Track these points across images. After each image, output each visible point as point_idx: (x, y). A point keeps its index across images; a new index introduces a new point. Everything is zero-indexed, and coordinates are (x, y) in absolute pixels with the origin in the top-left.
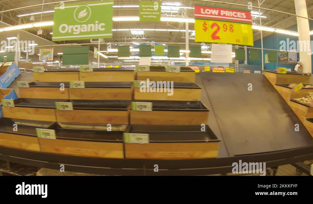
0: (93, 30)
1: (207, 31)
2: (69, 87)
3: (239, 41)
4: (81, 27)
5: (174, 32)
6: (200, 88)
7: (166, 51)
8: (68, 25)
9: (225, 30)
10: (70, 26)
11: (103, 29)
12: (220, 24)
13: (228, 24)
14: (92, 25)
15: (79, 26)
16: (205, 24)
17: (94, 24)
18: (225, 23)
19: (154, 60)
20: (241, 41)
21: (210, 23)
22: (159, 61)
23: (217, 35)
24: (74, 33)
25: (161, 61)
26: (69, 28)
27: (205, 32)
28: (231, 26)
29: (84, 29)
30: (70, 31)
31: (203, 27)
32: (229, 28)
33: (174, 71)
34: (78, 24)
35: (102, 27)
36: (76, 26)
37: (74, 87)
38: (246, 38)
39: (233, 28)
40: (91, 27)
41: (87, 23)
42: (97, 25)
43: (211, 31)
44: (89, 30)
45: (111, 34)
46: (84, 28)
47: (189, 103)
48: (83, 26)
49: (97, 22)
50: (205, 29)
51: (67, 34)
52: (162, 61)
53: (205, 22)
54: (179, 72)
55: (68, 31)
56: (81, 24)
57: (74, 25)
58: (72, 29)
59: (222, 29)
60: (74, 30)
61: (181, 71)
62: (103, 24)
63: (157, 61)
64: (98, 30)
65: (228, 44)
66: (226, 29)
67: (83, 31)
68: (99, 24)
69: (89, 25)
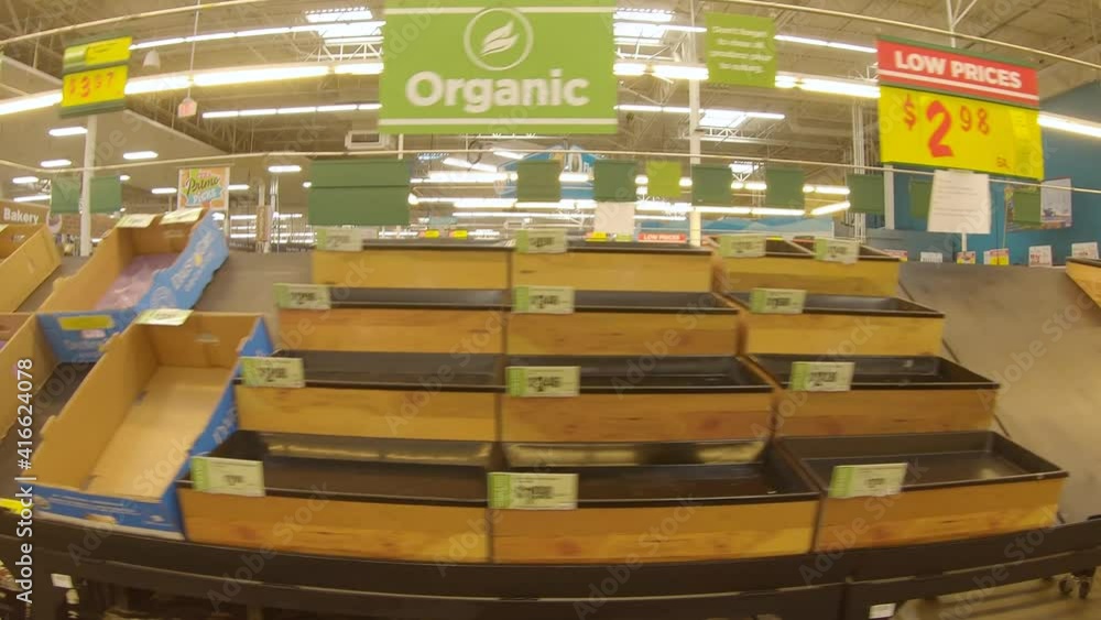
0: (542, 101)
1: (916, 127)
2: (508, 309)
3: (1003, 163)
4: (496, 89)
5: (641, 114)
6: (941, 316)
7: (686, 182)
8: (445, 78)
9: (966, 125)
10: (450, 82)
11: (582, 101)
12: (952, 105)
13: (973, 106)
14: (540, 83)
15: (486, 84)
16: (908, 104)
17: (549, 79)
18: (964, 104)
19: (557, 212)
20: (1011, 161)
21: (924, 100)
22: (576, 216)
23: (945, 141)
24: (469, 109)
25: (583, 216)
26: (446, 89)
27: (910, 128)
28: (982, 115)
29: (506, 97)
30: (451, 101)
31: (905, 115)
32: (976, 120)
33: (840, 257)
34: (484, 75)
35: (578, 92)
36: (474, 83)
37: (533, 309)
38: (1023, 155)
39: (988, 121)
40: (535, 89)
41: (518, 75)
42: (556, 83)
43: (928, 128)
44: (527, 102)
45: (613, 121)
46: (504, 92)
47: (909, 364)
48: (500, 83)
49: (556, 73)
50: (911, 122)
51: (439, 109)
52: (587, 216)
53: (908, 95)
54: (855, 261)
55: (442, 100)
56: (496, 76)
57: (467, 80)
58: (460, 92)
59: (957, 123)
60: (468, 95)
61: (861, 259)
62: (582, 83)
63: (567, 217)
64: (563, 101)
65: (977, 172)
66: (969, 122)
67: (502, 102)
68: (565, 79)
69: (528, 84)
